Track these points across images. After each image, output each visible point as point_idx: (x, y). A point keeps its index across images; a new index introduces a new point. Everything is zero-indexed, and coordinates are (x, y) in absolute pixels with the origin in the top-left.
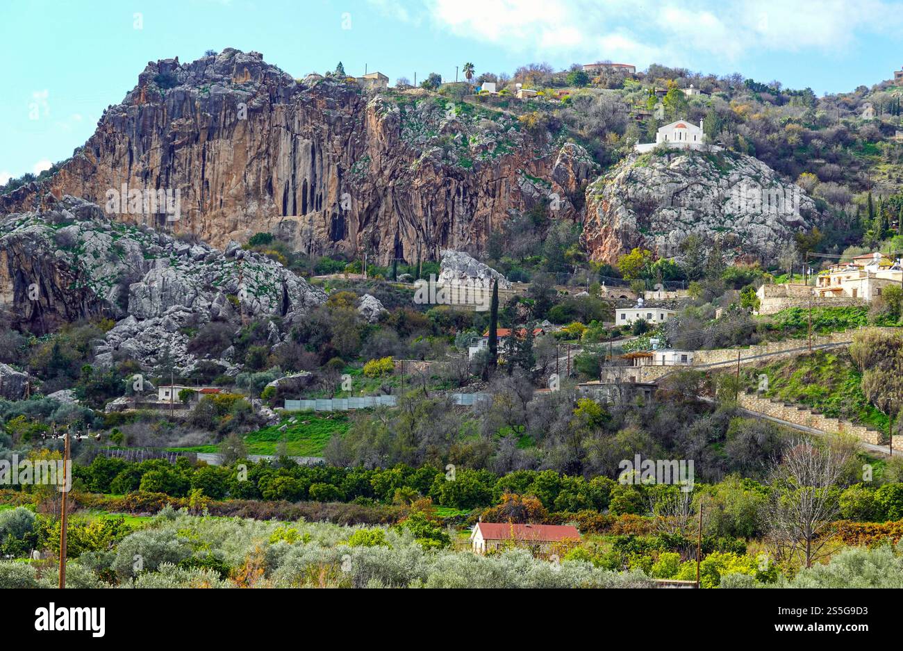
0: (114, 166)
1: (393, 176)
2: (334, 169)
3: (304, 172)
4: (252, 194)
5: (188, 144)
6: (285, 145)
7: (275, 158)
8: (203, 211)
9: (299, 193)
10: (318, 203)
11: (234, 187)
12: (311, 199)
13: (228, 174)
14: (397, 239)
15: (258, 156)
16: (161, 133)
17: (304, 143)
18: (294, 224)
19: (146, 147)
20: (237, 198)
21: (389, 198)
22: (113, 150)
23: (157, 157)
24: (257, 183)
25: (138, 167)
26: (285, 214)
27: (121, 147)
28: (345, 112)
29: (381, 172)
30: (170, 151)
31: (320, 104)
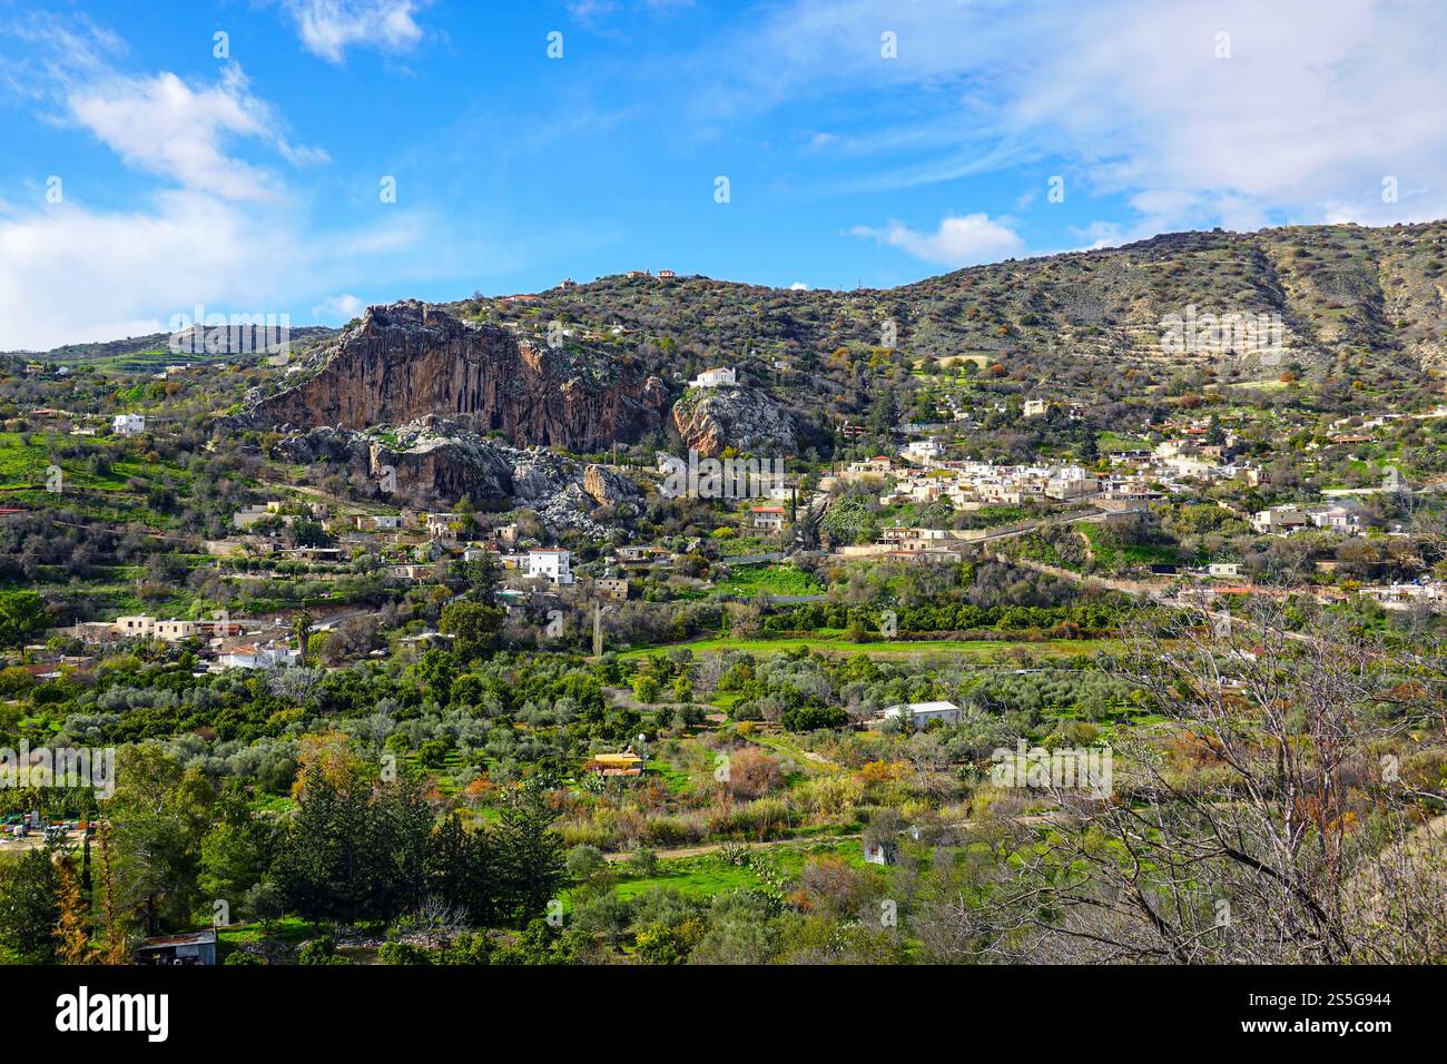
0: (351, 377)
1: (545, 392)
2: (493, 384)
3: (473, 385)
4: (438, 397)
5: (399, 364)
6: (460, 366)
7: (452, 375)
8: (409, 408)
9: (469, 398)
10: (482, 405)
11: (425, 392)
12: (478, 402)
13: (422, 385)
14: (545, 432)
15: (441, 373)
16: (383, 356)
17: (473, 366)
18: (469, 418)
19: (373, 366)
20: (428, 400)
21: (541, 405)
22: (350, 367)
23: (381, 372)
24: (440, 391)
25: (367, 379)
26: (459, 411)
27: (356, 365)
28: (499, 347)
29: (537, 389)
30: (388, 369)
31: (484, 341)
